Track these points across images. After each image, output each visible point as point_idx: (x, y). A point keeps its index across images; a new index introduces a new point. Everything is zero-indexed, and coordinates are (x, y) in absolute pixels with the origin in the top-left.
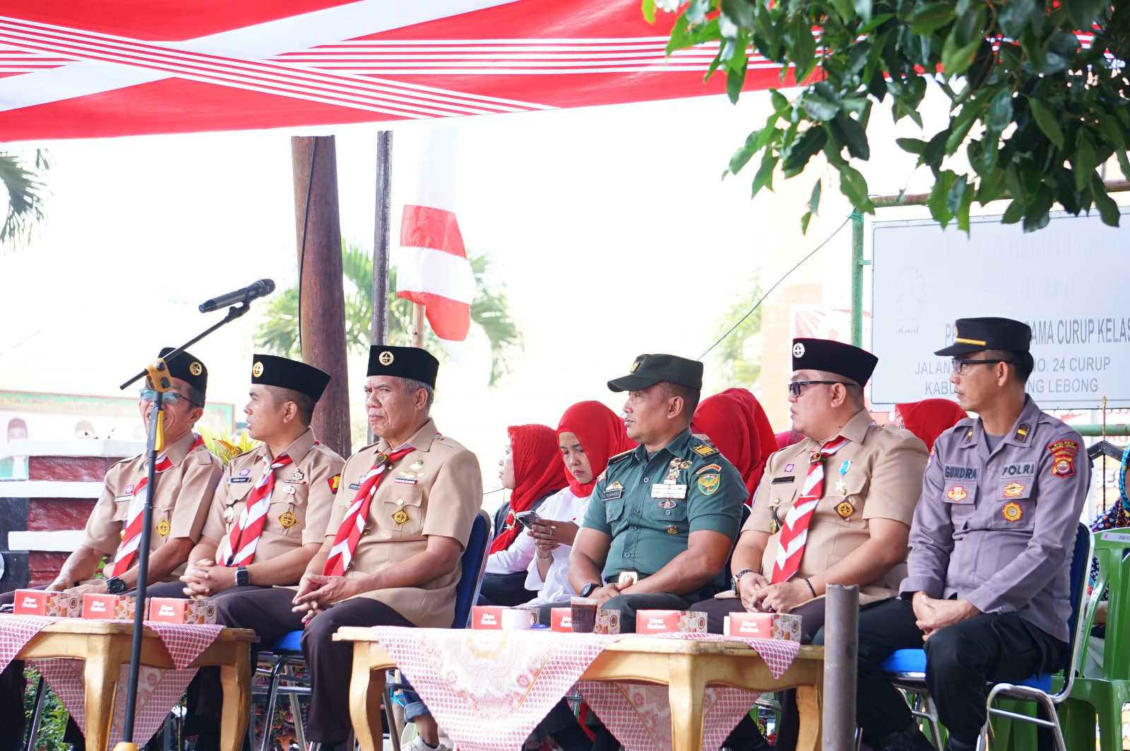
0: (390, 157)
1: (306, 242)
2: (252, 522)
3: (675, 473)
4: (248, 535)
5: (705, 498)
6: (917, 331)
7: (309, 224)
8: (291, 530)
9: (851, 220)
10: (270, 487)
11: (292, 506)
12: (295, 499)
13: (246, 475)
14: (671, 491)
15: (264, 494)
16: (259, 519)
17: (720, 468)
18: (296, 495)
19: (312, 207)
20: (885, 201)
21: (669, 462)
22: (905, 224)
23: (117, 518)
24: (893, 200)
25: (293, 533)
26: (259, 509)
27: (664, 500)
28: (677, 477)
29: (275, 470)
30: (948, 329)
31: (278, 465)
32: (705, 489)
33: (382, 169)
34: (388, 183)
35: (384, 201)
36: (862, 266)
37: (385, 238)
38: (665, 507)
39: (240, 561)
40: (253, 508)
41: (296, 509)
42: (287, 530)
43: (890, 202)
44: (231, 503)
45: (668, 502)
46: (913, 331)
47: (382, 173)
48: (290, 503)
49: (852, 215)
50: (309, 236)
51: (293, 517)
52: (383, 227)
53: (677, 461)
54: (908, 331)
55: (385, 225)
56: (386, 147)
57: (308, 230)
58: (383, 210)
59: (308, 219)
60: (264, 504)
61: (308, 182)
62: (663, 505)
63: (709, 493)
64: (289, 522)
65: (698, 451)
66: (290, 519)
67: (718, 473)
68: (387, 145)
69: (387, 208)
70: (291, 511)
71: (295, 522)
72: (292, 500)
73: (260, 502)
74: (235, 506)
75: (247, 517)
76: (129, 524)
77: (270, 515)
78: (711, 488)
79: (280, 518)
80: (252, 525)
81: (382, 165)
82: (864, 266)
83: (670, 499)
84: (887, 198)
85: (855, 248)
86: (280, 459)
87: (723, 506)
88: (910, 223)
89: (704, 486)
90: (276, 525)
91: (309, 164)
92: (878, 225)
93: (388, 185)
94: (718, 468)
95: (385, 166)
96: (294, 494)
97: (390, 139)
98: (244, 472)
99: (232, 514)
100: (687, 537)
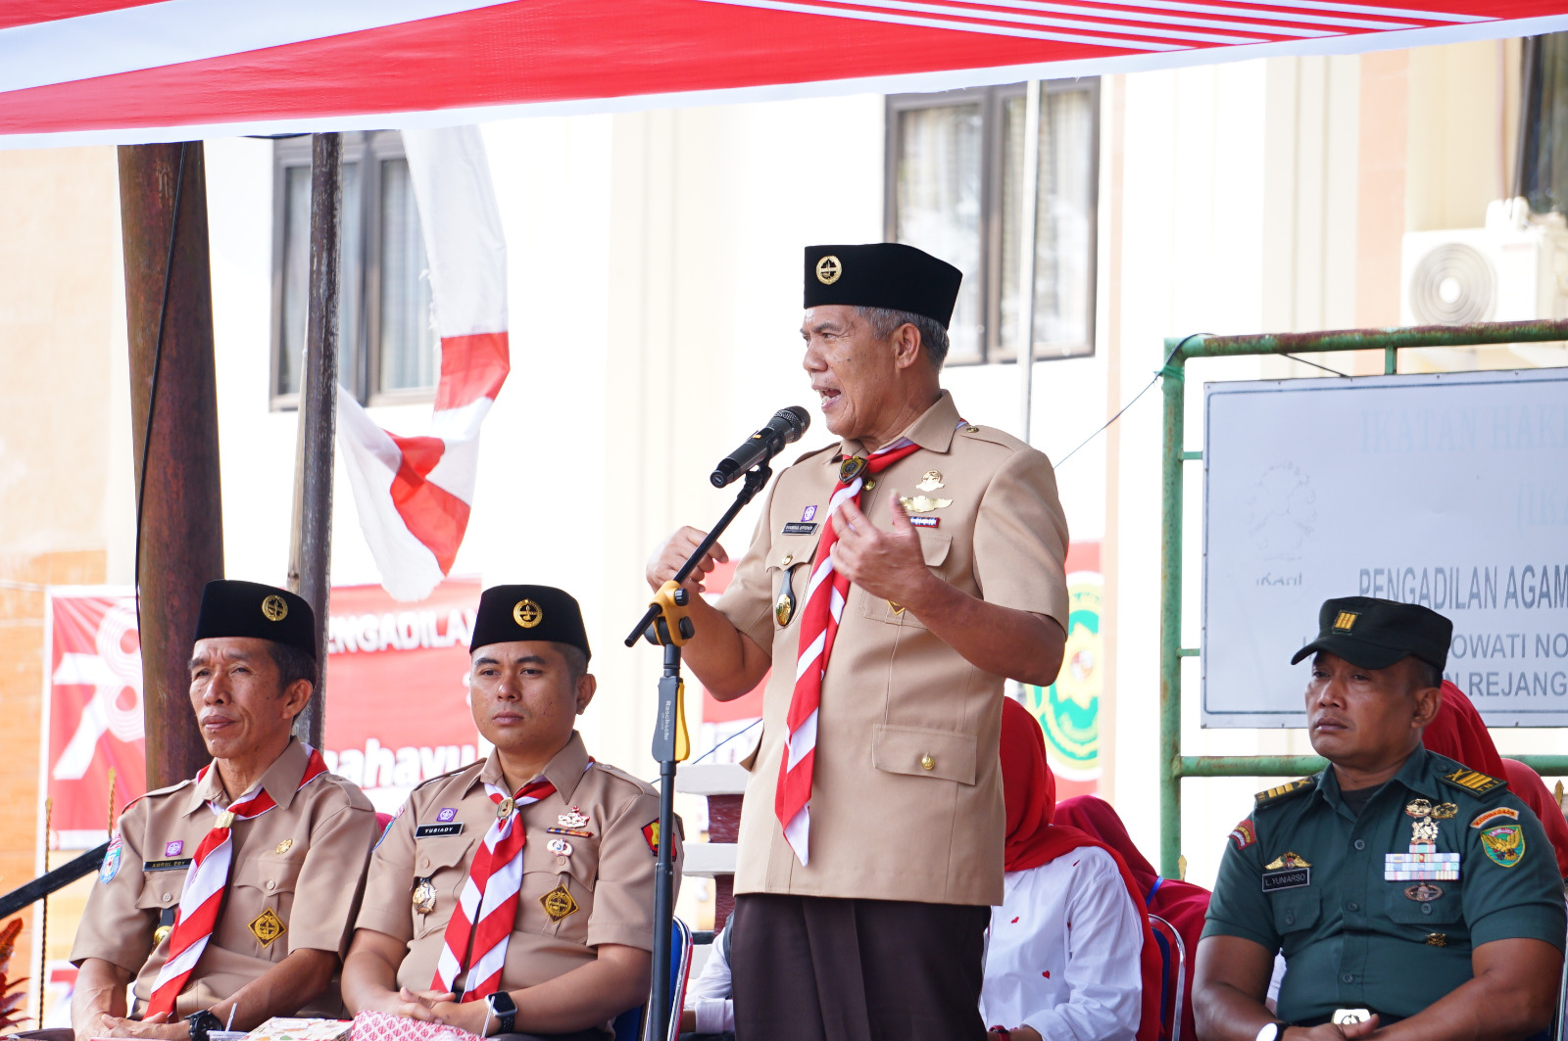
0: (338, 240)
1: (158, 396)
2: (494, 908)
3: (1425, 831)
4: (488, 934)
5: (1501, 875)
6: (1299, 580)
7: (165, 363)
8: (565, 923)
9: (1161, 380)
10: (517, 843)
11: (566, 879)
12: (572, 865)
13: (451, 819)
14: (1428, 867)
15: (510, 856)
16: (506, 902)
17: (1517, 813)
18: (574, 858)
19: (170, 330)
20: (1232, 345)
21: (1404, 808)
22: (1275, 386)
23: (150, 901)
24: (1250, 342)
25: (570, 928)
26: (502, 886)
27: (1414, 884)
28: (1434, 837)
29: (523, 809)
30: (1365, 578)
31: (526, 800)
32: (1501, 856)
33: (325, 261)
34: (334, 288)
35: (328, 322)
36: (1181, 462)
37: (329, 392)
38: (1420, 898)
39: (477, 985)
40: (491, 882)
41: (573, 884)
42: (557, 923)
43: (1244, 346)
44: (428, 873)
45: (1423, 889)
46: (1292, 582)
47: (324, 269)
48: (563, 873)
49: (1165, 369)
50: (163, 386)
51: (569, 898)
52: (325, 370)
53: (1421, 804)
54: (1282, 581)
55: (330, 366)
56: (332, 222)
57: (163, 373)
58: (326, 339)
59: (163, 354)
60: (512, 875)
61: (163, 284)
62: (1415, 895)
63: (1509, 863)
64: (561, 909)
65: (1462, 782)
66: (562, 902)
67: (1514, 822)
68: (333, 216)
69: (332, 334)
70: (565, 887)
71: (573, 908)
72: (567, 867)
73: (504, 871)
74: (435, 881)
75: (480, 900)
76: (185, 916)
77: (526, 894)
78: (1511, 852)
79: (543, 900)
80: (494, 913)
81: (325, 255)
82: (1185, 462)
83: (1427, 882)
84: (1236, 339)
85: (1171, 430)
86: (529, 790)
87: (1541, 886)
88: (1284, 385)
89: (1496, 851)
90: (539, 917)
91: (166, 249)
92: (1215, 388)
93: (334, 293)
94: (1513, 814)
95: (330, 255)
96: (570, 857)
97: (337, 206)
98: (446, 816)
99: (433, 894)
100: (1469, 957)
